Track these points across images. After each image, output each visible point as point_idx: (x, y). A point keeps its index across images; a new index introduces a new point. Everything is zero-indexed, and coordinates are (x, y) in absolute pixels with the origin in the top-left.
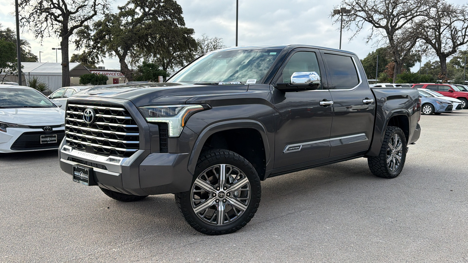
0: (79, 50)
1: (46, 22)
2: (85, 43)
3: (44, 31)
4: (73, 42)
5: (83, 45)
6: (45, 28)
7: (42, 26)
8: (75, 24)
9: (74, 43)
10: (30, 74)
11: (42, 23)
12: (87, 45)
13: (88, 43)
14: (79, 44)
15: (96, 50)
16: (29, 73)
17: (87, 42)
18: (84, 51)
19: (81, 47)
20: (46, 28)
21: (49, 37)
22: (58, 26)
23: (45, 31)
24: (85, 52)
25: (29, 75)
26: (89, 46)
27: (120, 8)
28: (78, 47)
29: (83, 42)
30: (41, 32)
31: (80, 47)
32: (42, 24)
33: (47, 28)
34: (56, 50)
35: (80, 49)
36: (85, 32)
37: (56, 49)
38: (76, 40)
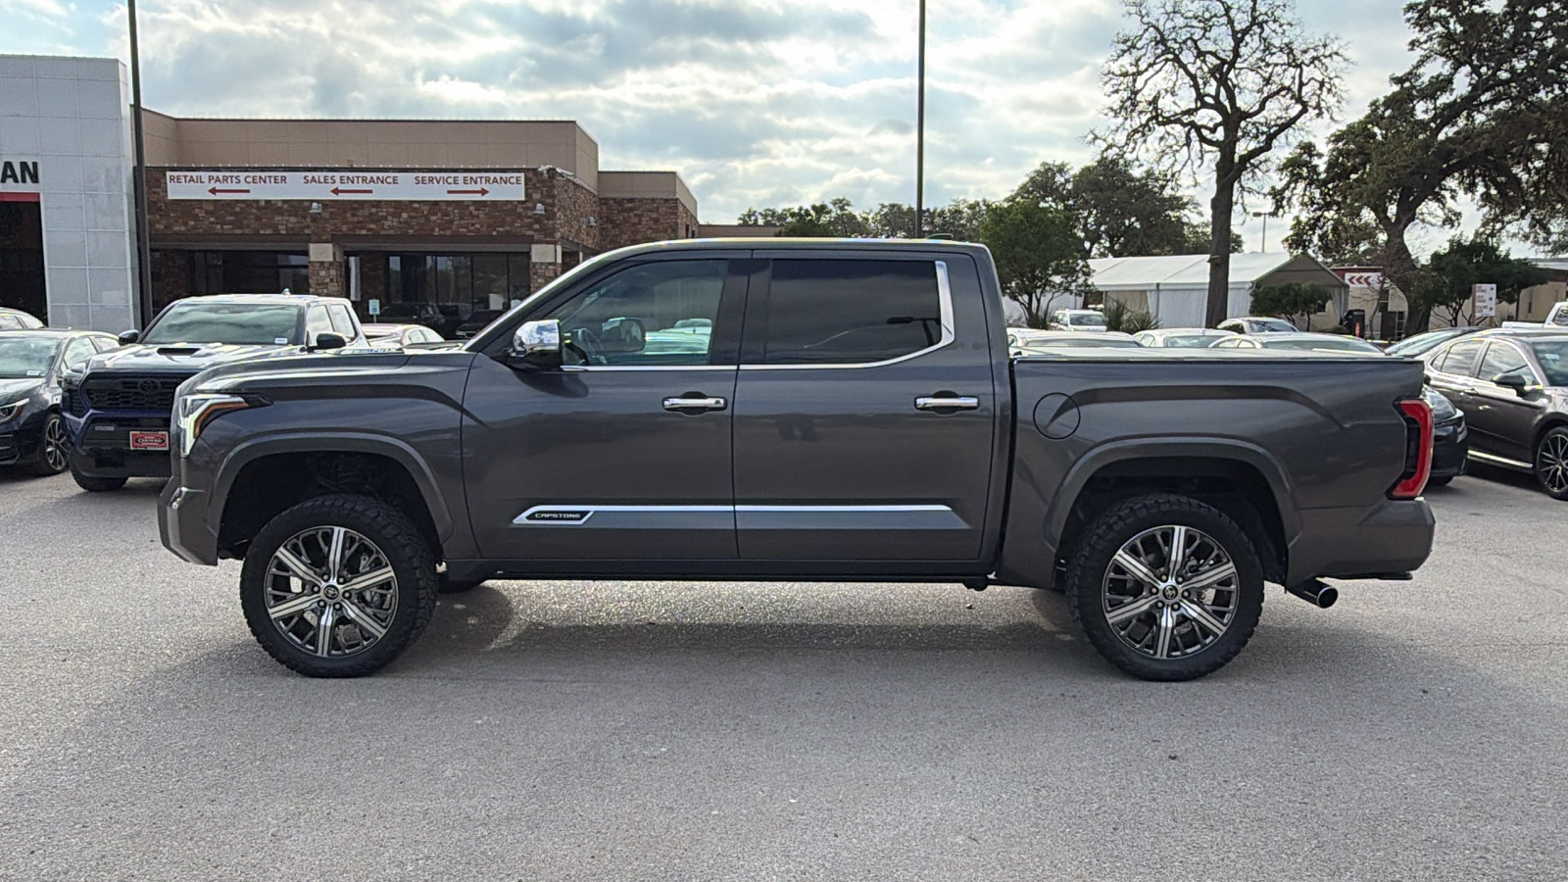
0: (1282, 216)
1: (1185, 148)
2: (1302, 193)
3: (1179, 172)
4: (1265, 195)
5: (1294, 200)
6: (1184, 165)
7: (1176, 161)
8: (1253, 145)
9: (1269, 197)
10: (1161, 287)
11: (1177, 151)
12: (1306, 199)
13: (1308, 193)
14: (1283, 198)
15: (1332, 212)
16: (1158, 285)
17: (1305, 190)
18: (1297, 218)
19: (1290, 208)
20: (1186, 162)
21: (1195, 186)
22: (1213, 155)
23: (1182, 172)
24: (1298, 220)
25: (1158, 290)
26: (1313, 203)
27: (1399, 81)
28: (1279, 206)
29: (1295, 192)
30: (1173, 175)
31: (1286, 208)
32: (1177, 155)
33: (1189, 162)
34: (1263, 217)
35: (1284, 212)
36: (1306, 164)
37: (1265, 214)
38: (1273, 188)
